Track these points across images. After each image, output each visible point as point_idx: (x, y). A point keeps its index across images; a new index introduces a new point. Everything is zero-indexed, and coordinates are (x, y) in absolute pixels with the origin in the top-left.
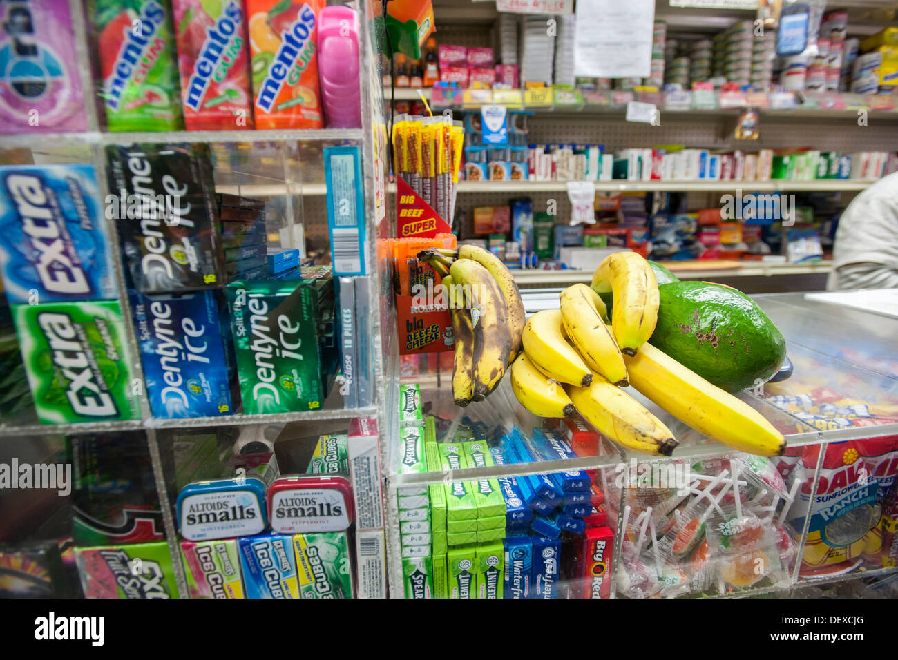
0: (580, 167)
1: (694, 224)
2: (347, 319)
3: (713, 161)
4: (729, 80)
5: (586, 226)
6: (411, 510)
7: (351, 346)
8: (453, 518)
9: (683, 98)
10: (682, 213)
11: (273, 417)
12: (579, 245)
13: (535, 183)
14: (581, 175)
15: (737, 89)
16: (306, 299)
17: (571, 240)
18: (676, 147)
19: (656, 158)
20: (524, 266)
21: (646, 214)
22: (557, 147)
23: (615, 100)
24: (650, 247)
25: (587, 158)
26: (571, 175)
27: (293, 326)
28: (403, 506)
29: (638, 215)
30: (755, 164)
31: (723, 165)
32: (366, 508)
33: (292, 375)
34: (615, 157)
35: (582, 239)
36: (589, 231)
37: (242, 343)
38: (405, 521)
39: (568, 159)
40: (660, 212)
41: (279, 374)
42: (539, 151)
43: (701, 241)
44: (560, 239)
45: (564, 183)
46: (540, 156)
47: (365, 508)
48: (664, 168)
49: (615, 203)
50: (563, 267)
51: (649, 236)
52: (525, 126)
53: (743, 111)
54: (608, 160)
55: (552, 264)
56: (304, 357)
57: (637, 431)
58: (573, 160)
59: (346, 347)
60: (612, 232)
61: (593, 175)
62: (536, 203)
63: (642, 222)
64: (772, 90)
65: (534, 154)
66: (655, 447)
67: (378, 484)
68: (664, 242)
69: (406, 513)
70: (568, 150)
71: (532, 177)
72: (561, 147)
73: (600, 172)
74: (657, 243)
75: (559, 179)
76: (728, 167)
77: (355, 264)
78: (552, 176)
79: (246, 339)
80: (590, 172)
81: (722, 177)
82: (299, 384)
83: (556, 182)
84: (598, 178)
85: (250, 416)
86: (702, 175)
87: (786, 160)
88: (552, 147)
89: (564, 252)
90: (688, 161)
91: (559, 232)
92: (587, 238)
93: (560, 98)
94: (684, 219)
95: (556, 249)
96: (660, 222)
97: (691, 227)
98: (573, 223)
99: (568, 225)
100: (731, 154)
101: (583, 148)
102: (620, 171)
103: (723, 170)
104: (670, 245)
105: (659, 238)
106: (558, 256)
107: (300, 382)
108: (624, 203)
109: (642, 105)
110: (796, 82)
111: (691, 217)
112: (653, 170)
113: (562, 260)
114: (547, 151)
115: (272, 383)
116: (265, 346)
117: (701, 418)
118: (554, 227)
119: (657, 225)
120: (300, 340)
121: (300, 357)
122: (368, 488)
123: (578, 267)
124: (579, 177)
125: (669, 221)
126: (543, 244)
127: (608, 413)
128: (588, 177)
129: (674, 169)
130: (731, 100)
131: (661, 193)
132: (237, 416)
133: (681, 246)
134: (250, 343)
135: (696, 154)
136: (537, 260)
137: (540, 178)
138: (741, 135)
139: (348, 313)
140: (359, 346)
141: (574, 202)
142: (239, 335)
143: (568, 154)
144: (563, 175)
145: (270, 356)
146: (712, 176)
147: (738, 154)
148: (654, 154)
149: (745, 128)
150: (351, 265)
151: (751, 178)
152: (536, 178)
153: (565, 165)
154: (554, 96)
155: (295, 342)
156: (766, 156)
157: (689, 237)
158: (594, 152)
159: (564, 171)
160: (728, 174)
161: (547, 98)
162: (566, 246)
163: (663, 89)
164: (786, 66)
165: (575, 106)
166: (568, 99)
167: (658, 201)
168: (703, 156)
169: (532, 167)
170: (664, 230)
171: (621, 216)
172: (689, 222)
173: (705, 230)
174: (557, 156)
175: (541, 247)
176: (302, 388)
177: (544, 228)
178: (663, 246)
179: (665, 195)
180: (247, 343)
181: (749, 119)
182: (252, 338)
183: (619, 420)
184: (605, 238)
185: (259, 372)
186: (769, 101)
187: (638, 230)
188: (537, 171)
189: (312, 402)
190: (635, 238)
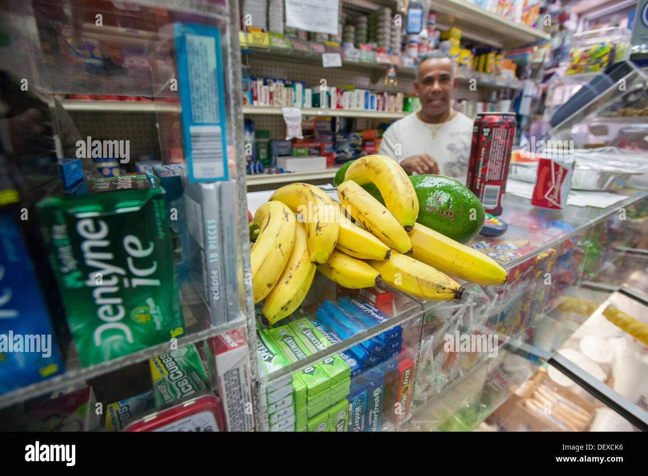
0: (290, 97)
1: (361, 139)
2: (212, 230)
3: (372, 98)
4: (379, 46)
5: (294, 140)
6: (277, 402)
7: (216, 260)
8: (312, 394)
9: (355, 54)
10: (354, 132)
11: (125, 360)
12: (290, 155)
13: (258, 107)
14: (291, 103)
15: (384, 52)
16: (160, 212)
17: (283, 151)
18: (351, 87)
19: (339, 94)
20: (252, 172)
21: (332, 132)
22: (272, 81)
23: (313, 49)
24: (335, 155)
25: (295, 90)
26: (284, 102)
27: (145, 247)
28: (271, 400)
29: (327, 133)
30: (395, 102)
31: (378, 101)
32: (238, 416)
33: (147, 305)
34: (313, 91)
35: (291, 150)
36: (296, 145)
37: (71, 281)
38: (273, 414)
39: (281, 90)
40: (340, 131)
41: (129, 308)
42: (260, 83)
43: (365, 150)
44: (275, 151)
45: (280, 108)
46: (261, 87)
47: (236, 417)
48: (345, 101)
49: (312, 124)
50: (281, 171)
51: (334, 148)
52: (247, 62)
53: (388, 66)
54: (309, 92)
55: (273, 170)
56: (161, 282)
57: (438, 286)
58: (285, 91)
59: (211, 261)
60: (311, 145)
61: (299, 103)
62: (256, 123)
63: (330, 138)
64: (402, 55)
65: (256, 85)
66: (452, 295)
67: (248, 390)
68: (343, 151)
69: (274, 406)
70: (281, 84)
71: (255, 103)
72: (275, 81)
73: (304, 102)
74: (338, 152)
75: (276, 105)
76: (381, 103)
77: (217, 169)
78: (270, 103)
79: (78, 274)
80: (297, 101)
81: (378, 109)
82: (157, 314)
83: (273, 107)
84: (303, 106)
85: (91, 367)
86: (366, 107)
87: (410, 100)
88: (268, 81)
89: (280, 160)
90: (358, 97)
91: (275, 145)
92: (295, 149)
93: (275, 42)
94: (355, 136)
95: (274, 158)
96: (340, 138)
97: (359, 141)
98: (288, 138)
99: (284, 140)
100: (382, 94)
101: (290, 83)
102: (316, 102)
103: (378, 104)
104: (346, 153)
105: (340, 149)
106: (276, 164)
107: (158, 311)
108: (318, 124)
109: (331, 55)
110: (414, 52)
111: (358, 134)
112: (337, 102)
113: (279, 166)
114: (265, 84)
115: (122, 321)
116: (107, 277)
117: (462, 268)
118: (271, 141)
119: (338, 140)
120: (155, 263)
121: (156, 282)
122: (238, 397)
123: (292, 171)
124: (289, 104)
125: (345, 137)
126: (263, 154)
127: (412, 276)
128: (295, 104)
129: (350, 102)
130: (382, 59)
131: (341, 117)
132: (71, 374)
133: (353, 154)
134: (85, 277)
135: (362, 93)
136: (261, 167)
137: (262, 104)
138: (388, 82)
139: (213, 224)
140: (226, 257)
141: (288, 122)
142: (65, 270)
143: (281, 86)
144: (277, 102)
145: (115, 290)
146: (372, 108)
147: (386, 94)
148: (338, 91)
149: (390, 78)
150: (213, 169)
151: (393, 110)
152: (258, 104)
153: (279, 95)
154: (270, 41)
155: (149, 266)
156: (400, 96)
157: (358, 148)
158: (299, 87)
159: (279, 99)
160: (381, 107)
161: (265, 41)
162: (280, 156)
163: (342, 45)
164: (408, 41)
165: (286, 50)
166: (281, 44)
167: (338, 124)
168: (366, 94)
169: (255, 95)
170: (343, 143)
171: (316, 134)
172: (358, 138)
173: (367, 143)
174: (273, 88)
175: (262, 157)
176: (161, 317)
177: (264, 143)
178: (342, 154)
179: (342, 119)
180: (81, 279)
181: (392, 72)
182: (86, 271)
183: (423, 281)
184: (307, 149)
185: (101, 312)
186: (402, 62)
187: (329, 143)
188: (259, 98)
189: (174, 329)
190: (326, 149)
